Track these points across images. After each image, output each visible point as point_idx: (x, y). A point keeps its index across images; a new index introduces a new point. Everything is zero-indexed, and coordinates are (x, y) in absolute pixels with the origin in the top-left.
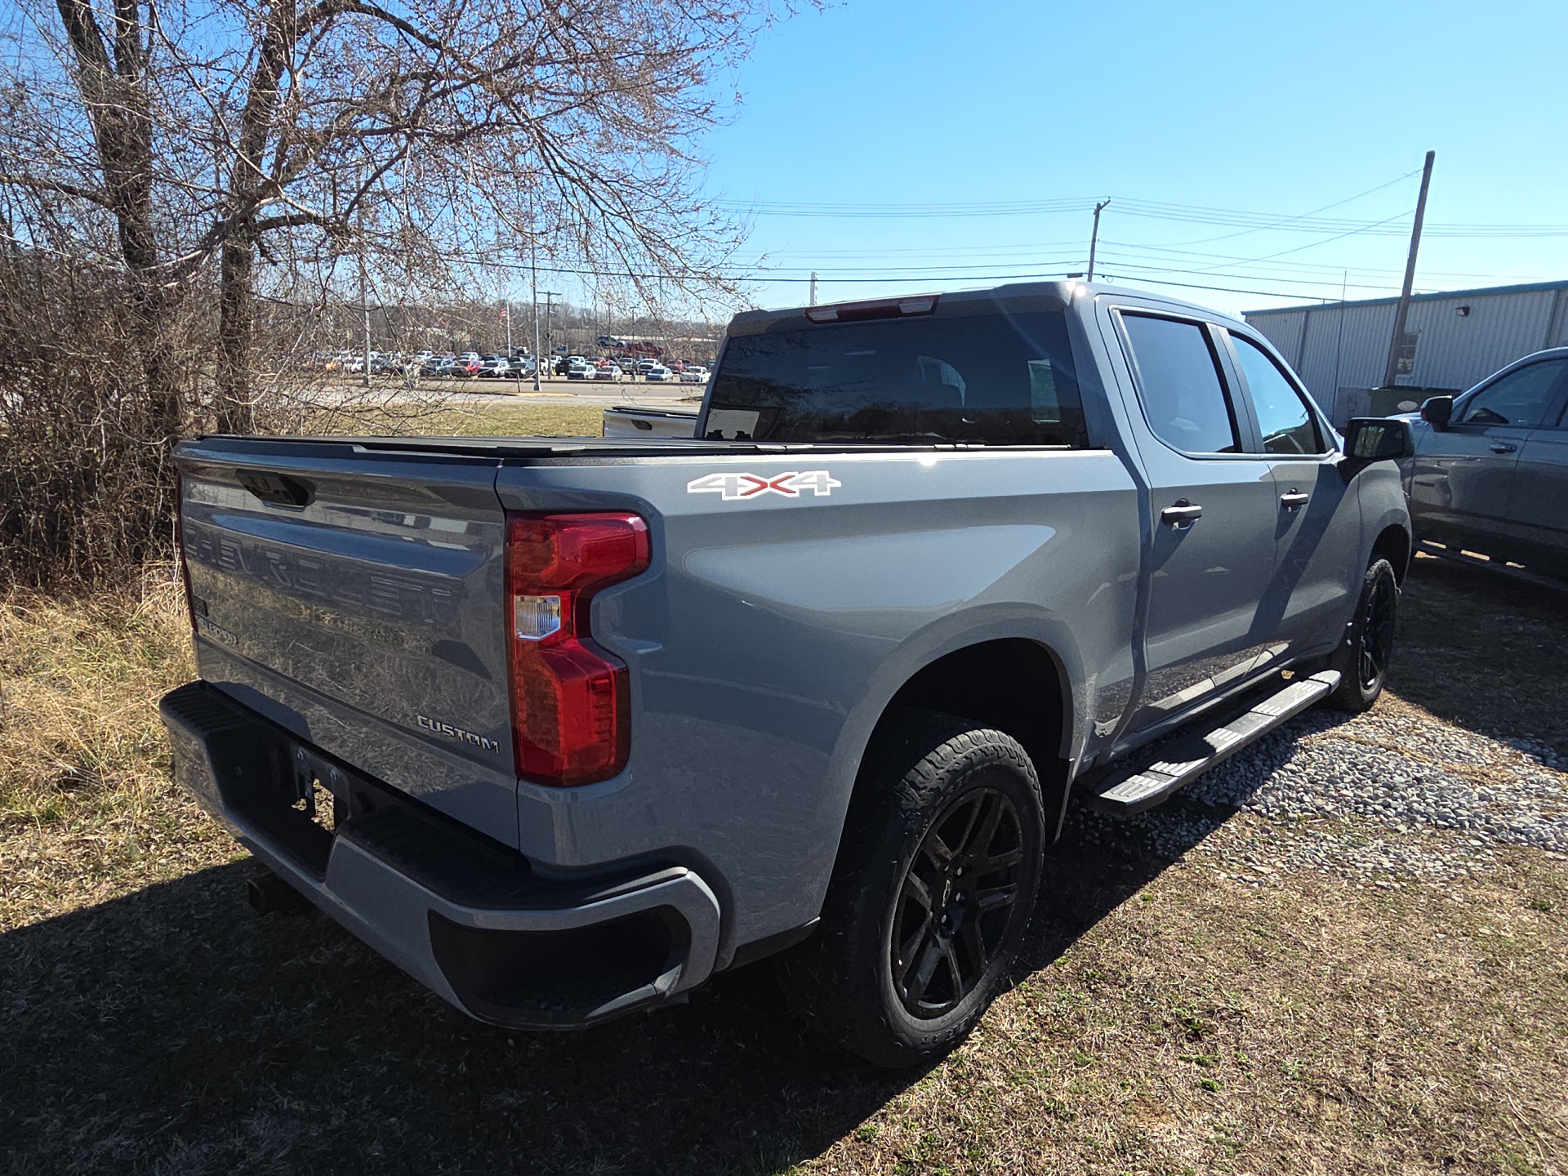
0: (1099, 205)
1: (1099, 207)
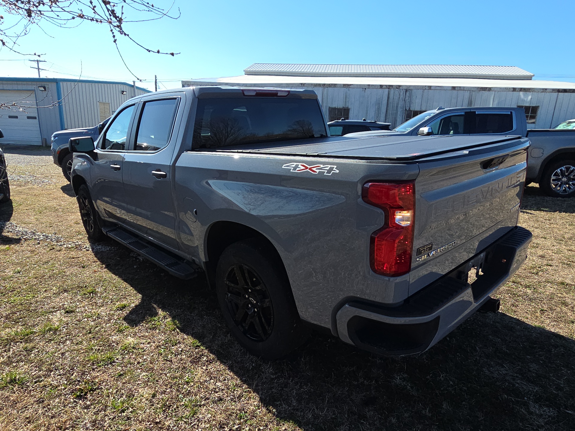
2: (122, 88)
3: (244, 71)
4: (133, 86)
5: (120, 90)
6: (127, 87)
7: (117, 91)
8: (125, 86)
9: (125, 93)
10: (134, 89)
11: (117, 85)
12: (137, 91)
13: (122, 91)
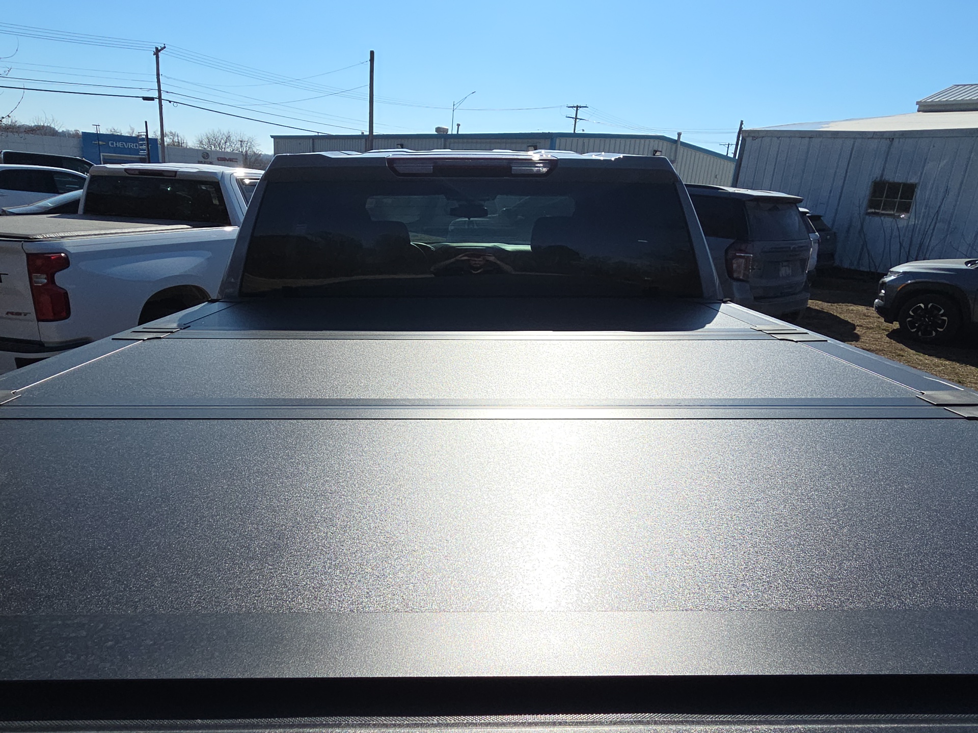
0: (157, 49)
1: (157, 52)
2: (655, 144)
3: (918, 103)
4: (675, 142)
5: (651, 148)
6: (665, 143)
7: (646, 150)
8: (661, 142)
9: (658, 154)
10: (677, 146)
11: (647, 141)
12: (681, 150)
13: (654, 151)
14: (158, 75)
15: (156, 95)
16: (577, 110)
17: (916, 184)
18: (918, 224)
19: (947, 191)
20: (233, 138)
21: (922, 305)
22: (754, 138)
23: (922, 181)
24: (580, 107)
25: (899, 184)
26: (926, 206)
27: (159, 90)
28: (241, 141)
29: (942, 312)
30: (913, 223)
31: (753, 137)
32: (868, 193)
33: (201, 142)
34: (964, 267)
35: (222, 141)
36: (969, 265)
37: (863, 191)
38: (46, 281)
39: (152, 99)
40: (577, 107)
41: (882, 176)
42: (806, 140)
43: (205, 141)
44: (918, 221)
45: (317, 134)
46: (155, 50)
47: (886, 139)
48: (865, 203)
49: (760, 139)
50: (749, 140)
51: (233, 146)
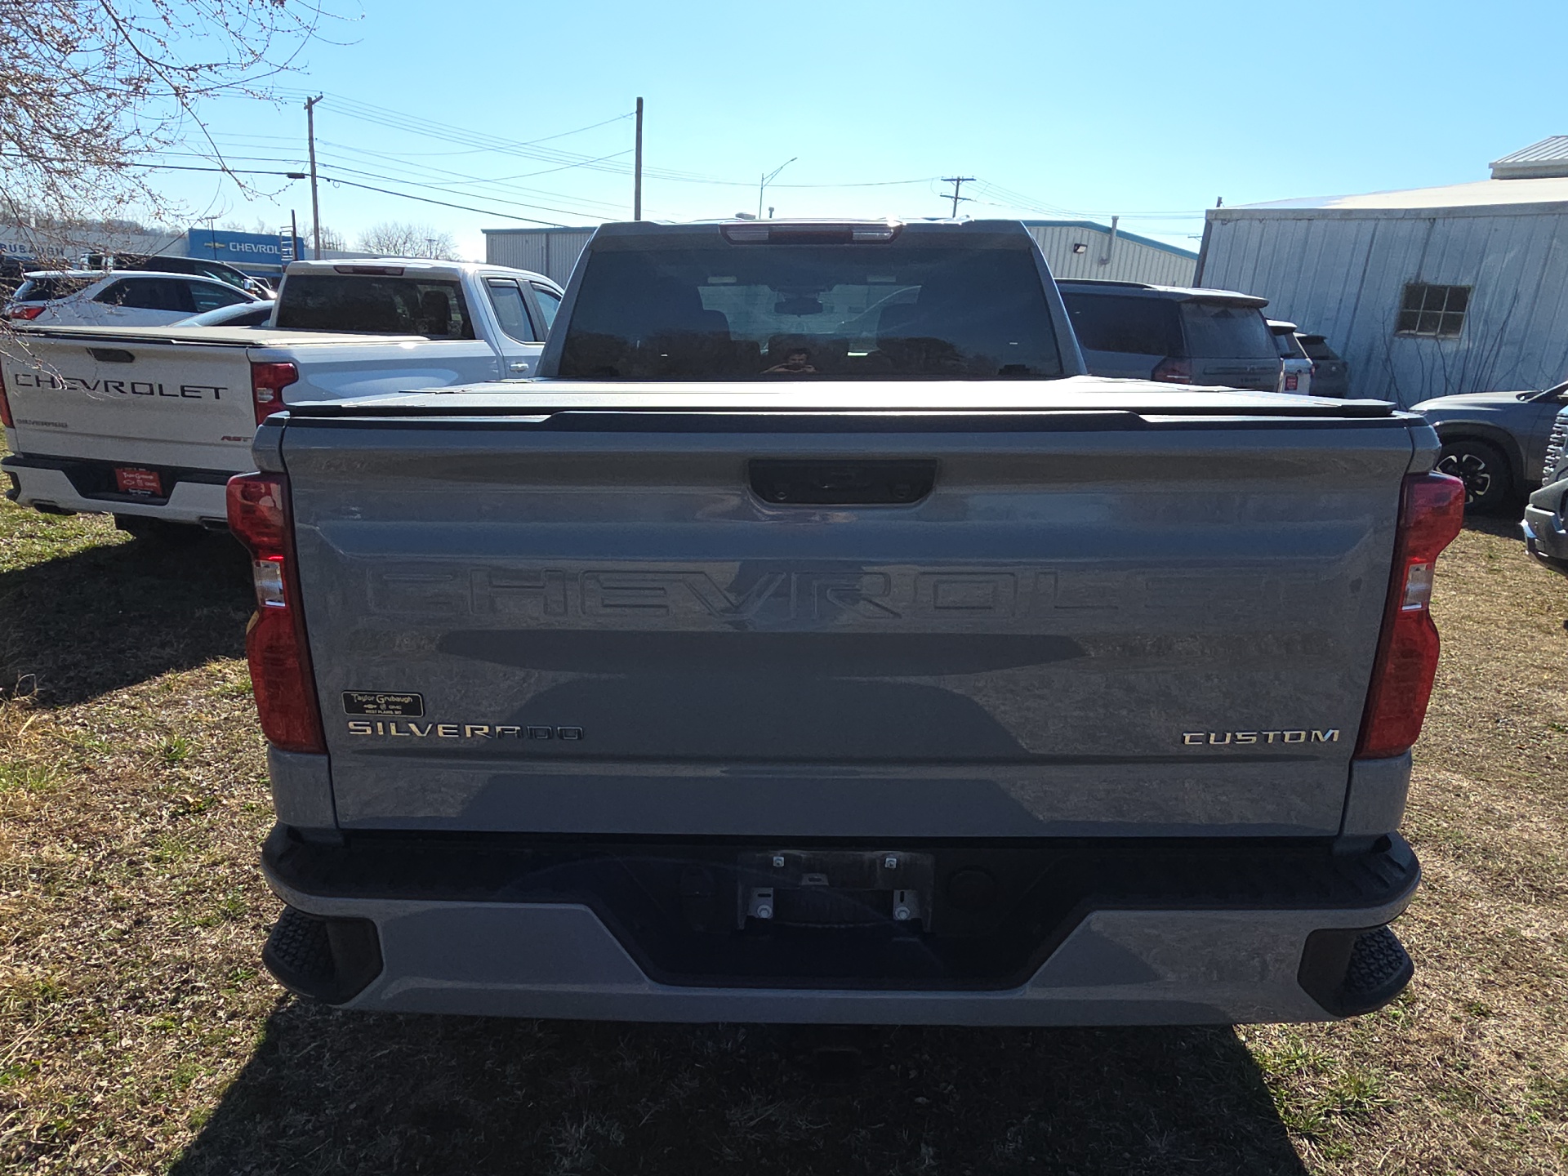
0: (309, 99)
1: (310, 104)
2: (1076, 235)
3: (1491, 166)
4: (1109, 231)
5: (1070, 240)
6: (1093, 233)
7: (1063, 243)
8: (1086, 232)
9: (1081, 249)
10: (1111, 239)
11: (1064, 229)
12: (1118, 242)
13: (1076, 245)
14: (311, 139)
15: (308, 170)
16: (958, 184)
17: (1470, 288)
18: (1473, 348)
19: (1516, 297)
20: (417, 236)
21: (1454, 458)
22: (1224, 222)
23: (1478, 283)
24: (963, 180)
25: (1445, 288)
26: (1486, 322)
27: (313, 163)
28: (430, 241)
29: (1483, 466)
30: (1466, 347)
31: (1222, 220)
32: (1397, 303)
33: (367, 244)
34: (1516, 401)
35: (400, 240)
36: (1523, 398)
37: (1391, 299)
38: (272, 397)
39: (302, 176)
40: (958, 180)
41: (1418, 275)
42: (1304, 223)
43: (373, 241)
44: (1474, 344)
45: (553, 227)
46: (306, 101)
47: (1425, 219)
48: (1392, 319)
49: (1233, 223)
50: (1216, 224)
51: (417, 248)
